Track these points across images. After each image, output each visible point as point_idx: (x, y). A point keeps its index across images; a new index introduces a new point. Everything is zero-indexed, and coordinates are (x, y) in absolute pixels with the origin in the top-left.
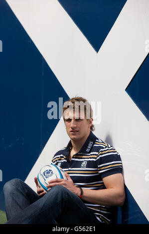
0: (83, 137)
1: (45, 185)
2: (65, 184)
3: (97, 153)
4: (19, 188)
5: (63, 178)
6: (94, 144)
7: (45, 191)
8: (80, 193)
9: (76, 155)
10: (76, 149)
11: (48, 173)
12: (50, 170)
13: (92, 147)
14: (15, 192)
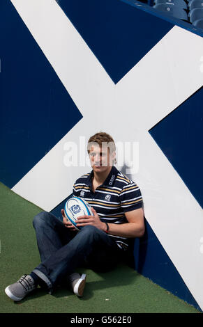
0: (106, 171)
1: (74, 221)
2: (92, 221)
3: (121, 190)
4: (48, 222)
5: (90, 214)
6: (116, 178)
7: (73, 226)
8: (106, 228)
9: (100, 187)
10: (99, 181)
11: (76, 208)
12: (78, 206)
13: (114, 181)
14: (45, 226)
